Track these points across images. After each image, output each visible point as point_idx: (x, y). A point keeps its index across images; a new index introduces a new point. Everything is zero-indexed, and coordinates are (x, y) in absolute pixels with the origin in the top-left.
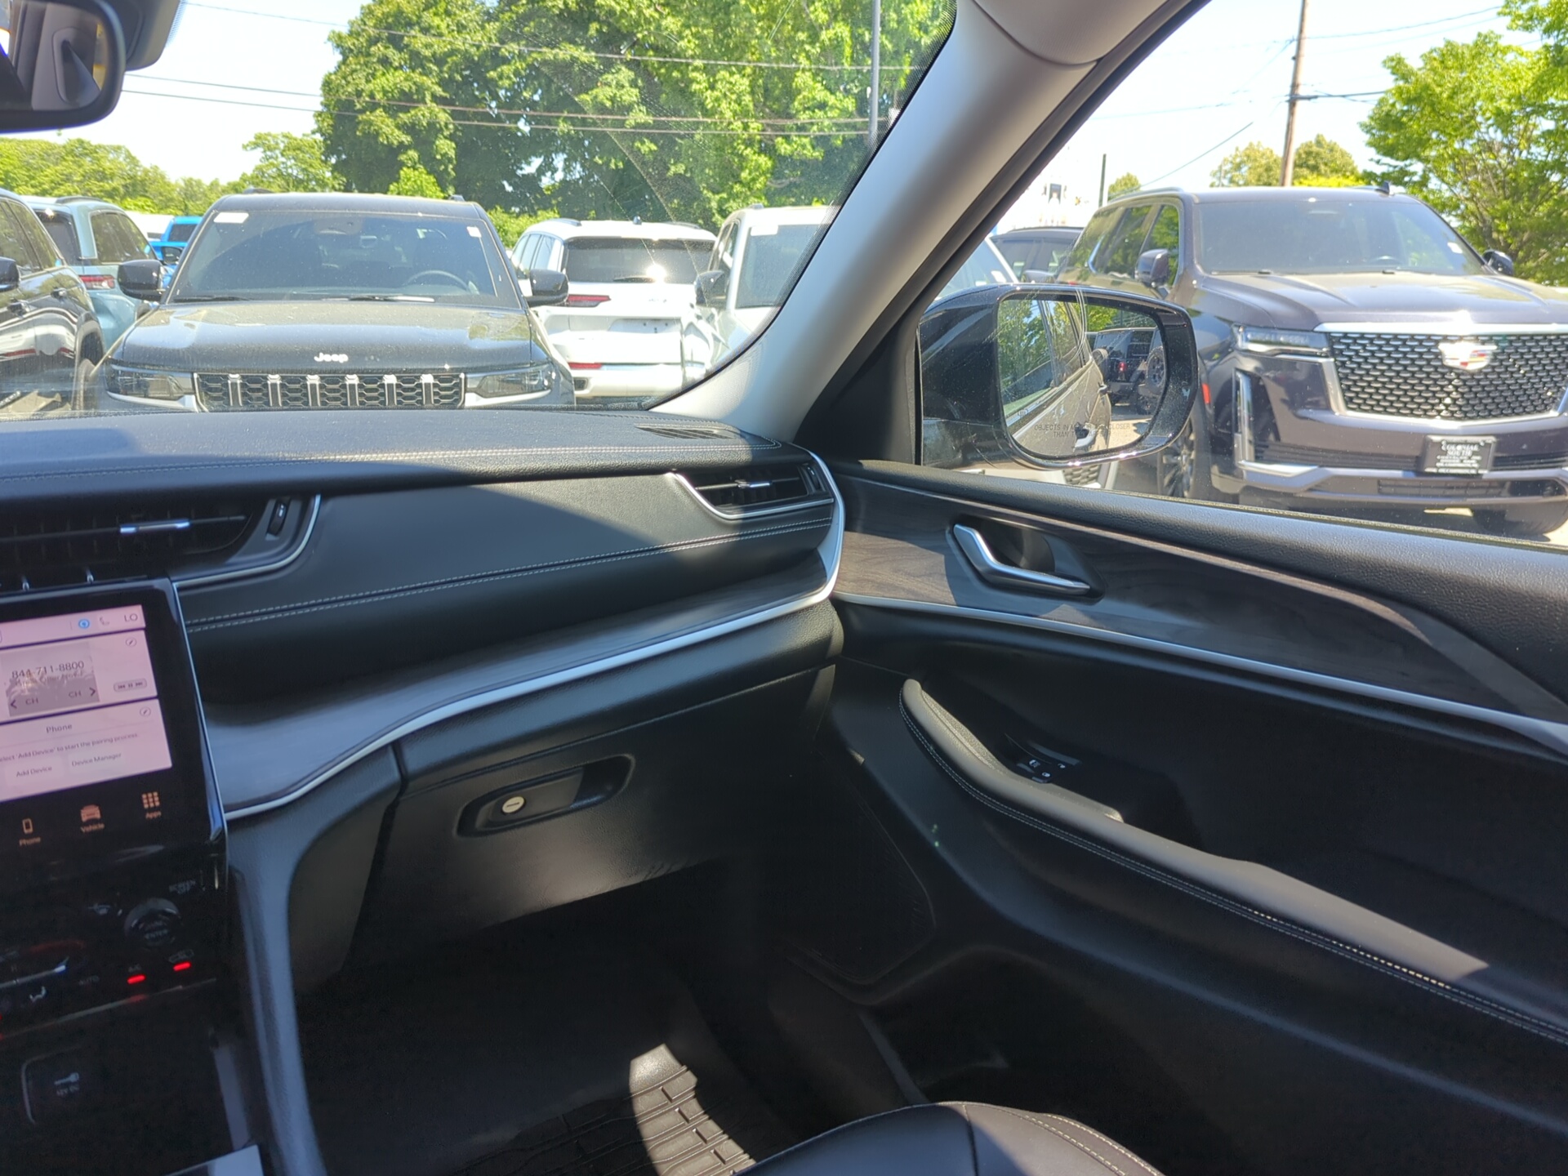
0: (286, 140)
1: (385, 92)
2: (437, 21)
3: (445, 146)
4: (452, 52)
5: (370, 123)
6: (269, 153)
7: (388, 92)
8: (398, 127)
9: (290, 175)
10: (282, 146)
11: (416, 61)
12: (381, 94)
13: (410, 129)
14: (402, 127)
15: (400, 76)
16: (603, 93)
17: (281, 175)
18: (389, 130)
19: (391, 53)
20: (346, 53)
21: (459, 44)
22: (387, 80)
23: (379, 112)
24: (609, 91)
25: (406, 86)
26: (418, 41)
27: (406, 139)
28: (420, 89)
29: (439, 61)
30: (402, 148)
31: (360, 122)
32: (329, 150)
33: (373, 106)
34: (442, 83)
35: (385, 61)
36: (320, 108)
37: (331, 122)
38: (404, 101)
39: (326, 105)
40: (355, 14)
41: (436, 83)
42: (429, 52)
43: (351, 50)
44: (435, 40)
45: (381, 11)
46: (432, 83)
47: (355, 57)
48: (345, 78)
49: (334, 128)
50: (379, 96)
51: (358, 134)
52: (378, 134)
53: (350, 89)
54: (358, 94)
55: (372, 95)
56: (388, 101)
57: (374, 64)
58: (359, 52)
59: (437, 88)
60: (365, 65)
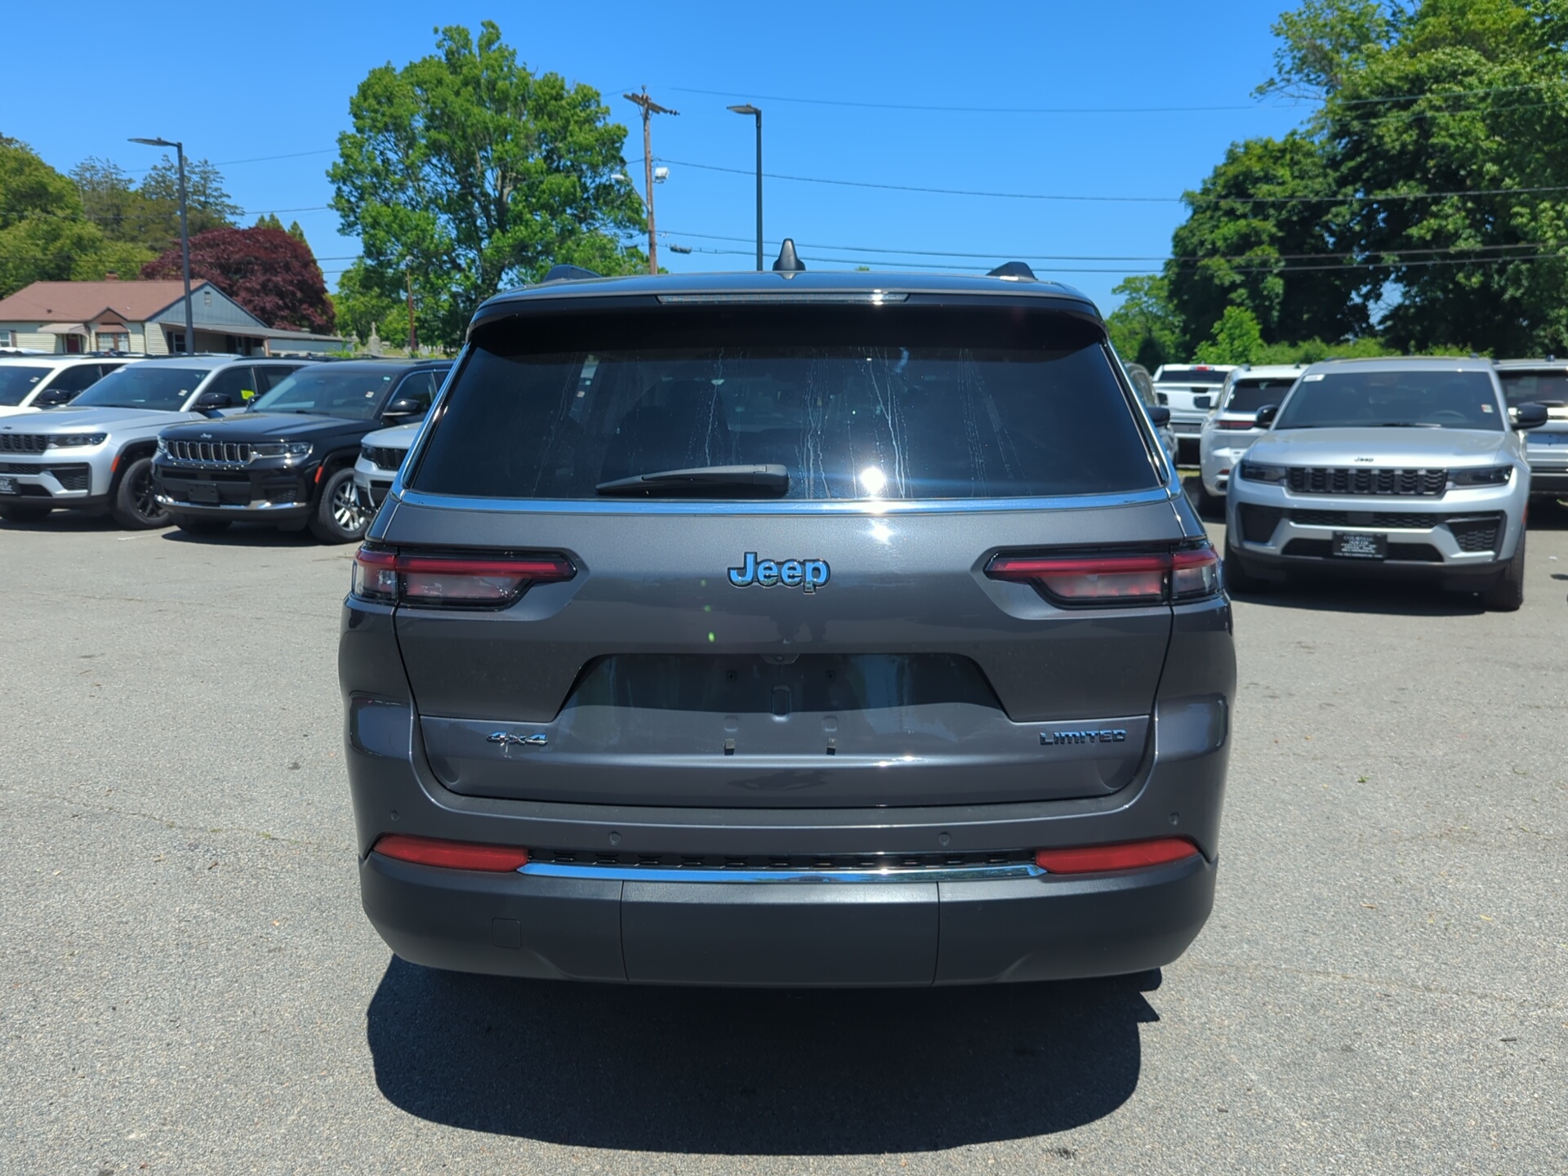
0: (1151, 282)
1: (1225, 239)
3: (1275, 285)
4: (1292, 196)
5: (1207, 268)
6: (1134, 295)
7: (1228, 239)
8: (1232, 268)
9: (1151, 312)
10: (1146, 287)
11: (1260, 209)
12: (1221, 242)
13: (1243, 269)
15: (1242, 222)
16: (1427, 227)
17: (1142, 313)
18: (1223, 270)
19: (1236, 204)
20: (1198, 210)
21: (1300, 191)
22: (1229, 229)
23: (1217, 258)
24: (1433, 223)
25: (1244, 230)
26: (1263, 190)
27: (1238, 278)
28: (1257, 233)
29: (1279, 206)
30: (1234, 286)
31: (1198, 268)
32: (1173, 294)
33: (1214, 252)
34: (1280, 225)
35: (1231, 214)
36: (1171, 257)
37: (1176, 270)
38: (1245, 243)
39: (1175, 253)
40: (1209, 173)
41: (1274, 226)
42: (1271, 199)
43: (1201, 207)
44: (1278, 189)
45: (1232, 170)
46: (1270, 226)
47: (1204, 212)
48: (1191, 231)
49: (1178, 274)
50: (1219, 243)
51: (1196, 278)
52: (1212, 276)
53: (1195, 240)
54: (1202, 243)
55: (1213, 243)
56: (1227, 247)
57: (1219, 217)
58: (1208, 208)
59: (1274, 230)
60: (1211, 218)
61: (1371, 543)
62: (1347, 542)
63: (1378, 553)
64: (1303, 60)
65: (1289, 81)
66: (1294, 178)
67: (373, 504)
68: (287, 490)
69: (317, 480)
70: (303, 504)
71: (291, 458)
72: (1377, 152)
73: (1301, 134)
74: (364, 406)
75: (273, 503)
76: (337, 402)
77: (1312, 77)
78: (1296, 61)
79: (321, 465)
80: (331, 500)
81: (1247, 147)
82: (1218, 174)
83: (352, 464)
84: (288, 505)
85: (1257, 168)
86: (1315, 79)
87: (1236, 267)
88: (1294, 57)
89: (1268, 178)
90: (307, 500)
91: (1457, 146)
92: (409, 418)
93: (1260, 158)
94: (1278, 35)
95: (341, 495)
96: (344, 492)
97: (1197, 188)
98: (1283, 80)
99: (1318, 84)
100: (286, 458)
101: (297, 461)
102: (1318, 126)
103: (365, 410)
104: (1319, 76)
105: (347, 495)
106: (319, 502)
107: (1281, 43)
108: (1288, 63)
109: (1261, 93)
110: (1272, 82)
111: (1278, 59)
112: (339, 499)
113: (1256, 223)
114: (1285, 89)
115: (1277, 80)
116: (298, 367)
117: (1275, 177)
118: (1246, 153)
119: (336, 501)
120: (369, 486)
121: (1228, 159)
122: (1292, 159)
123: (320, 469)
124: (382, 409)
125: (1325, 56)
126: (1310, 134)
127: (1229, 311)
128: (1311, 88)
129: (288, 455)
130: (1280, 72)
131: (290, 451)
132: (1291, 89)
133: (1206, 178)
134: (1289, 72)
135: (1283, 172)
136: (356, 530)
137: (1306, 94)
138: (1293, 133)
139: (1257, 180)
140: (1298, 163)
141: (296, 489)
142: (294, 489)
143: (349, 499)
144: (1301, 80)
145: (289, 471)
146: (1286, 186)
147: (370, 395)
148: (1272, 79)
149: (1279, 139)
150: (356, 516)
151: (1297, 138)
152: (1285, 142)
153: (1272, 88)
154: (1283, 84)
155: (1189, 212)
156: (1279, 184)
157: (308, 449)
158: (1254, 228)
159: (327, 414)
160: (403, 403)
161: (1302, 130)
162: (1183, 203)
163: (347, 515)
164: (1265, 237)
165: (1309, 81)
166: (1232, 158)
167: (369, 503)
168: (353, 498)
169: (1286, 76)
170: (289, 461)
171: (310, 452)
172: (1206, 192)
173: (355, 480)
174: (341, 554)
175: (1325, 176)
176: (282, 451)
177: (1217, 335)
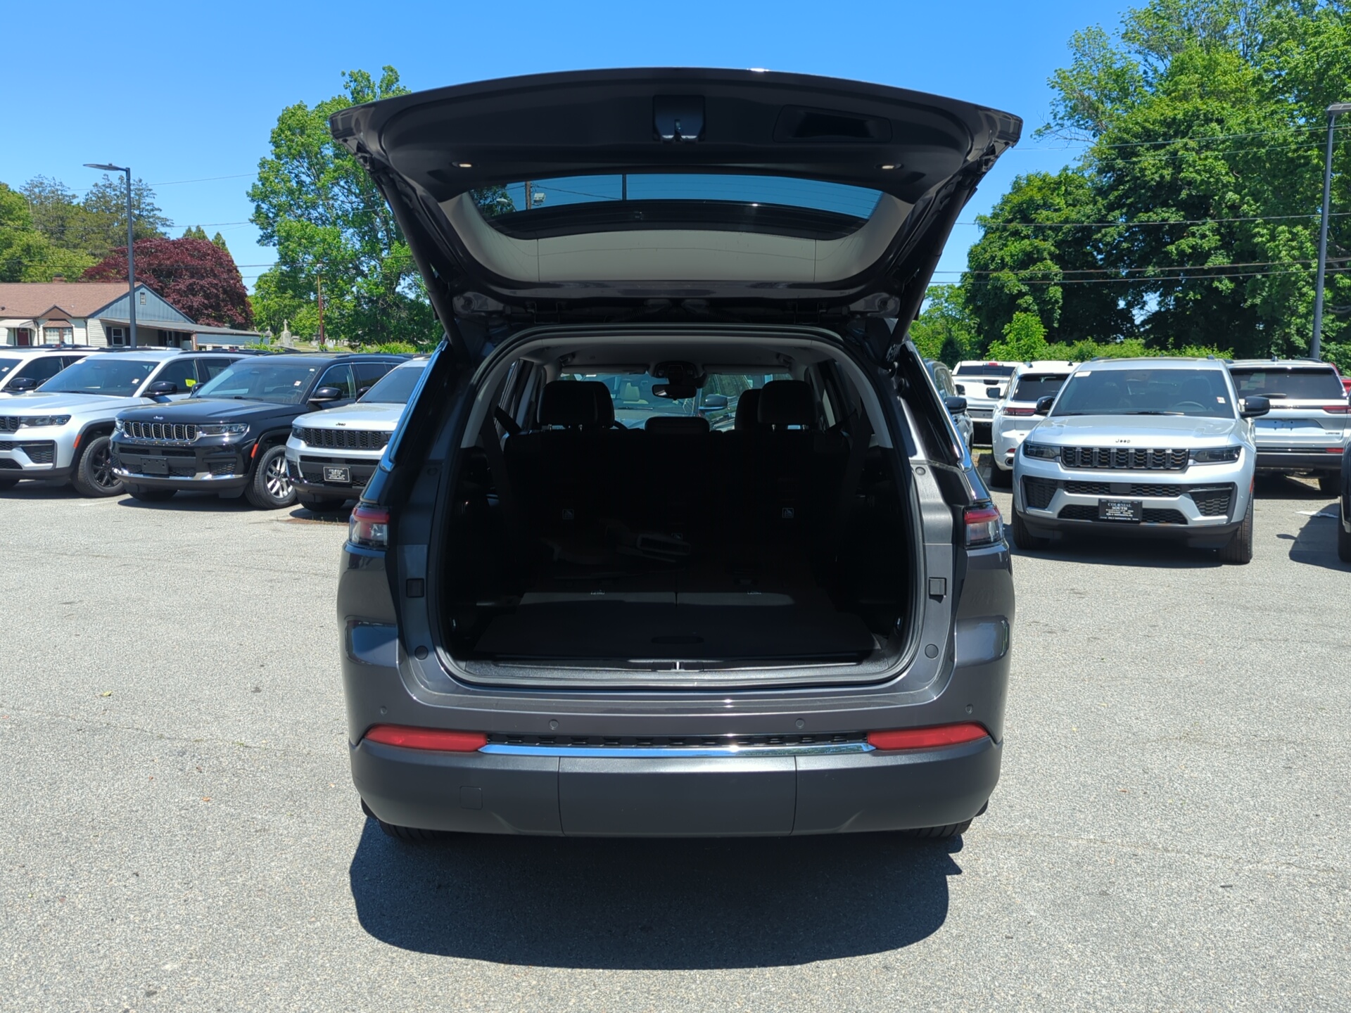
0: (950, 290)
1: (1012, 256)
2: (1057, 200)
3: (1056, 292)
4: (1066, 221)
5: (998, 279)
6: (936, 301)
7: (1015, 255)
8: (1019, 280)
9: (951, 316)
10: (946, 295)
11: (1040, 231)
12: (1009, 258)
13: (1028, 281)
14: (1022, 280)
15: (1026, 242)
16: (1185, 244)
17: (943, 316)
18: (1011, 281)
19: (1021, 227)
20: (989, 231)
21: (1074, 216)
22: (1015, 247)
23: (1006, 270)
24: (1192, 241)
25: (1029, 249)
26: (1042, 216)
27: (1024, 289)
28: (1039, 251)
29: (1056, 229)
30: (1021, 294)
31: (991, 280)
32: (968, 301)
33: (1003, 265)
34: (1057, 244)
35: (1016, 234)
36: (967, 270)
37: (971, 281)
38: (1028, 259)
39: (970, 268)
40: (997, 201)
41: (1052, 245)
42: (1049, 223)
43: (992, 228)
44: (1055, 215)
45: (1017, 199)
46: (1048, 246)
47: (994, 233)
48: (984, 249)
49: (973, 285)
50: (1007, 259)
51: (989, 287)
52: (1003, 286)
53: (987, 256)
54: (993, 258)
55: (1002, 259)
56: (1014, 261)
57: (1007, 237)
58: (997, 229)
59: (1053, 248)
60: (1000, 237)
61: (1129, 509)
62: (1111, 508)
63: (1134, 517)
64: (1074, 109)
65: (1062, 125)
66: (1068, 205)
67: (301, 476)
68: (227, 464)
69: (253, 455)
70: (241, 476)
71: (230, 436)
72: (1139, 183)
73: (1073, 170)
74: (293, 393)
75: (214, 475)
76: (267, 389)
77: (1081, 122)
78: (1068, 109)
79: (256, 442)
80: (265, 472)
81: (1029, 180)
82: (1006, 201)
83: (284, 443)
84: (228, 477)
85: (1038, 197)
86: (1084, 125)
87: (1023, 279)
88: (1066, 106)
89: (1047, 206)
90: (245, 472)
91: (1202, 180)
92: (330, 403)
93: (1040, 189)
94: (1053, 87)
95: (273, 468)
96: (276, 466)
97: (988, 213)
98: (1058, 124)
99: (1086, 128)
100: (224, 436)
101: (236, 439)
102: (1087, 164)
103: (293, 396)
104: (1087, 122)
105: (278, 468)
106: (255, 474)
107: (1056, 94)
108: (1061, 111)
109: (1040, 136)
110: (1048, 127)
111: (1053, 107)
112: (271, 471)
113: (1037, 242)
114: (1059, 133)
115: (1052, 125)
116: (234, 360)
117: (1052, 205)
118: (1028, 185)
119: (269, 473)
120: (299, 460)
121: (1013, 189)
122: (1066, 190)
123: (256, 446)
124: (308, 395)
125: (1092, 105)
126: (1080, 170)
127: (1018, 315)
128: (1081, 131)
129: (227, 434)
130: (1055, 118)
131: (230, 431)
132: (1064, 132)
133: (996, 204)
134: (1062, 118)
135: (1059, 201)
136: (284, 497)
137: (1077, 137)
138: (1066, 169)
139: (1038, 207)
140: (1070, 194)
141: (235, 463)
142: (233, 463)
143: (280, 471)
144: (1072, 125)
145: (227, 448)
146: (1062, 213)
147: (298, 383)
148: (1048, 124)
149: (1054, 174)
150: (285, 486)
151: (1070, 173)
152: (1060, 176)
153: (1048, 131)
154: (1057, 128)
155: (983, 233)
156: (1056, 210)
157: (246, 429)
158: (1036, 247)
159: (261, 400)
160: (325, 391)
161: (1074, 165)
162: (977, 226)
163: (278, 484)
164: (1046, 254)
165: (1079, 126)
166: (1017, 188)
167: (298, 475)
168: (283, 470)
169: (1060, 122)
170: (226, 438)
171: (248, 430)
172: (995, 216)
173: (286, 455)
174: (273, 518)
175: (1095, 203)
176: (223, 430)
177: (1007, 334)
